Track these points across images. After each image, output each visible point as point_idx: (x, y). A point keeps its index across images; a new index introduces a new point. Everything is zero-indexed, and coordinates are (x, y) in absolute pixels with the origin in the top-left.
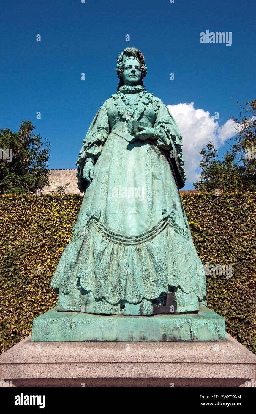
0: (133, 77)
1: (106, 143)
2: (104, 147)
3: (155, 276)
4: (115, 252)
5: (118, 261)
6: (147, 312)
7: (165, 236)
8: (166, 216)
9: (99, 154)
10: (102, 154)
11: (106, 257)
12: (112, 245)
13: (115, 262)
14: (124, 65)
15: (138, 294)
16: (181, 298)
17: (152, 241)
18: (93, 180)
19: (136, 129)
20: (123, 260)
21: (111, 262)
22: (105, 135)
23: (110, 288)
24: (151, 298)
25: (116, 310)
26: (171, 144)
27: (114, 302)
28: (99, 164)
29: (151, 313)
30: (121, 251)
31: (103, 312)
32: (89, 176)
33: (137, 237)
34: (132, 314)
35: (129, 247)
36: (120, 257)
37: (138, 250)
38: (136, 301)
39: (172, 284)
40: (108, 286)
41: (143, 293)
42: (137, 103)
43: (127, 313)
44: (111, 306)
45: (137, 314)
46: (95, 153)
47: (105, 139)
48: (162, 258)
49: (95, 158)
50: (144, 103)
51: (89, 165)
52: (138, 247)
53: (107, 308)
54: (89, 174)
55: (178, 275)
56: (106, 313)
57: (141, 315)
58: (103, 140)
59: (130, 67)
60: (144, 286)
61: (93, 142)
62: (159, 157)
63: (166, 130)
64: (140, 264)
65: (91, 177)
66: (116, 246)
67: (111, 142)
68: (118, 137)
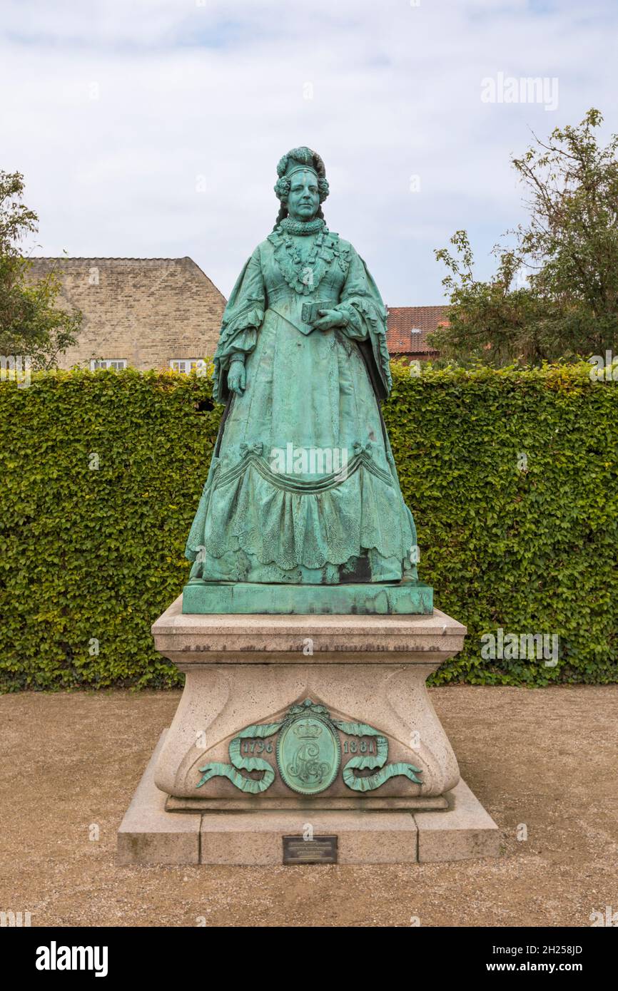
0: (305, 208)
1: (264, 330)
2: (261, 337)
3: (343, 536)
4: (288, 503)
5: (291, 515)
6: (332, 580)
7: (357, 481)
8: (359, 451)
9: (253, 350)
10: (258, 349)
11: (276, 511)
12: (283, 493)
13: (287, 517)
14: (289, 183)
15: (320, 558)
16: (377, 564)
17: (339, 488)
18: (246, 392)
20: (299, 515)
21: (283, 515)
22: (260, 313)
23: (282, 550)
24: (336, 563)
25: (289, 578)
26: (368, 333)
27: (288, 568)
28: (253, 367)
29: (337, 581)
30: (295, 502)
31: (273, 579)
32: (240, 388)
33: (318, 483)
34: (311, 582)
35: (306, 496)
36: (295, 510)
37: (319, 501)
38: (317, 566)
39: (367, 545)
40: (278, 548)
41: (326, 557)
42: (313, 260)
43: (305, 581)
44: (283, 573)
45: (319, 582)
46: (246, 348)
47: (262, 323)
48: (352, 511)
49: (247, 355)
50: (325, 260)
51: (236, 369)
52: (319, 496)
53: (278, 575)
54: (240, 381)
55: (374, 534)
56: (277, 581)
57: (324, 584)
58: (258, 325)
59: (300, 188)
60: (327, 548)
61: (241, 327)
62: (349, 355)
63: (361, 311)
64: (322, 519)
65: (243, 387)
66: (288, 495)
67: (271, 329)
68: (284, 323)
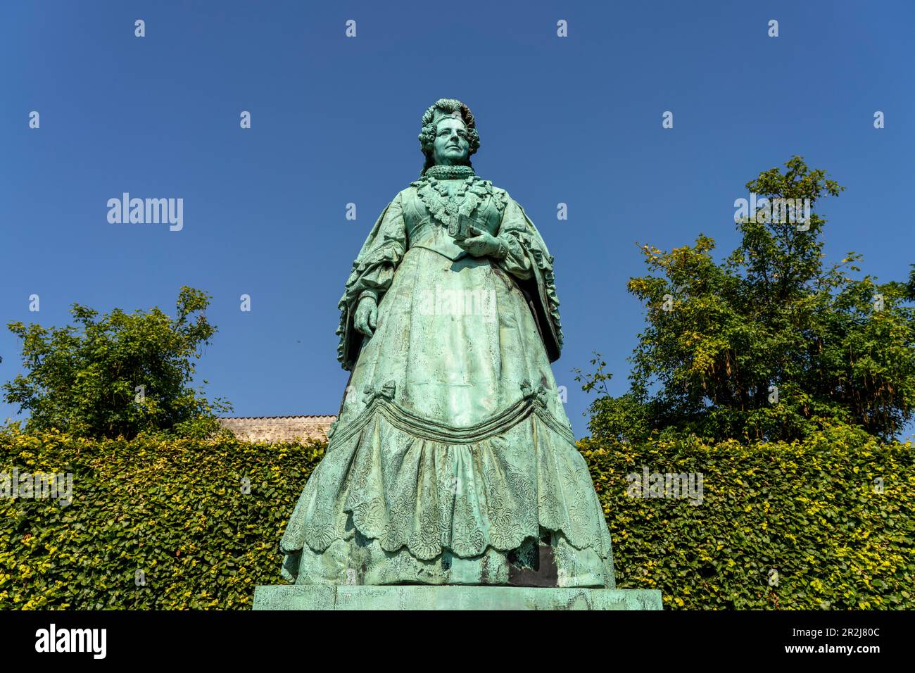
0: (454, 149)
1: (402, 266)
2: (398, 272)
3: (513, 505)
4: (428, 455)
5: (434, 474)
6: (497, 576)
7: (529, 430)
8: (528, 392)
9: (389, 284)
10: (394, 284)
11: (409, 466)
12: (421, 442)
13: (427, 476)
14: (435, 128)
15: (477, 539)
16: (566, 558)
17: (504, 435)
18: (377, 331)
19: (465, 232)
20: (443, 472)
21: (418, 475)
22: (399, 251)
23: (418, 527)
24: (503, 547)
25: (430, 575)
26: (531, 265)
27: (427, 557)
28: (388, 302)
29: (504, 579)
30: (439, 454)
31: (404, 576)
32: (369, 324)
33: (472, 429)
34: (464, 580)
35: (455, 447)
36: (439, 465)
37: (474, 453)
38: (474, 552)
39: (547, 522)
40: (413, 523)
41: (487, 537)
42: (463, 192)
43: (455, 578)
44: (420, 565)
45: (476, 580)
46: (380, 281)
47: (401, 258)
48: (524, 469)
49: (381, 292)
50: (477, 194)
51: (367, 303)
52: (475, 447)
53: (411, 569)
54: (369, 319)
55: (558, 509)
56: (410, 579)
57: (484, 583)
58: (395, 260)
59: (448, 131)
60: (489, 524)
61: (375, 261)
62: (510, 289)
63: (522, 241)
64: (479, 480)
65: (373, 325)
66: (429, 444)
67: (411, 262)
68: (428, 252)
